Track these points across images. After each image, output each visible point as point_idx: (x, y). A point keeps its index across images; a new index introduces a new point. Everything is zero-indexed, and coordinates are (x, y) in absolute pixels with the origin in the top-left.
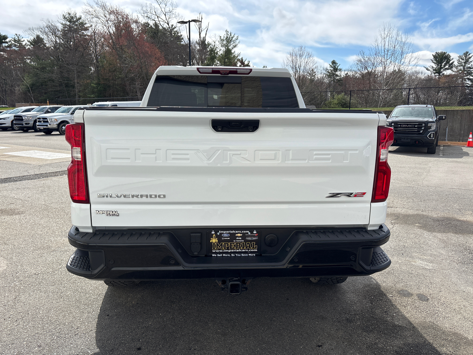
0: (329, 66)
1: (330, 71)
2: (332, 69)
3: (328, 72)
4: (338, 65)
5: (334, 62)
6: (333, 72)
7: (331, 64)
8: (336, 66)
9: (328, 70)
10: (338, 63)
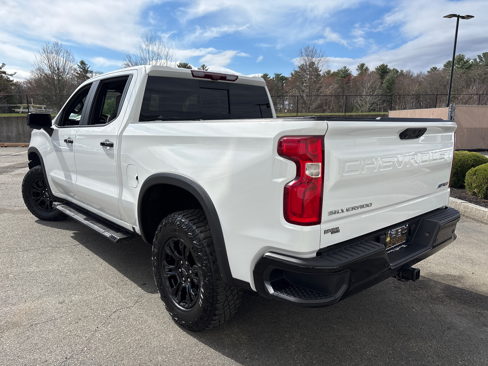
0: (78, 66)
1: (79, 72)
2: (81, 70)
3: (77, 73)
4: (87, 67)
5: (82, 63)
6: (83, 74)
7: (80, 65)
8: (85, 67)
9: (77, 71)
10: (87, 65)
